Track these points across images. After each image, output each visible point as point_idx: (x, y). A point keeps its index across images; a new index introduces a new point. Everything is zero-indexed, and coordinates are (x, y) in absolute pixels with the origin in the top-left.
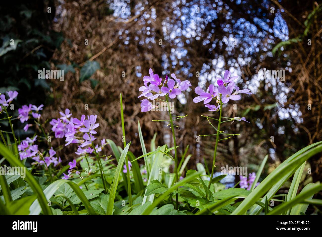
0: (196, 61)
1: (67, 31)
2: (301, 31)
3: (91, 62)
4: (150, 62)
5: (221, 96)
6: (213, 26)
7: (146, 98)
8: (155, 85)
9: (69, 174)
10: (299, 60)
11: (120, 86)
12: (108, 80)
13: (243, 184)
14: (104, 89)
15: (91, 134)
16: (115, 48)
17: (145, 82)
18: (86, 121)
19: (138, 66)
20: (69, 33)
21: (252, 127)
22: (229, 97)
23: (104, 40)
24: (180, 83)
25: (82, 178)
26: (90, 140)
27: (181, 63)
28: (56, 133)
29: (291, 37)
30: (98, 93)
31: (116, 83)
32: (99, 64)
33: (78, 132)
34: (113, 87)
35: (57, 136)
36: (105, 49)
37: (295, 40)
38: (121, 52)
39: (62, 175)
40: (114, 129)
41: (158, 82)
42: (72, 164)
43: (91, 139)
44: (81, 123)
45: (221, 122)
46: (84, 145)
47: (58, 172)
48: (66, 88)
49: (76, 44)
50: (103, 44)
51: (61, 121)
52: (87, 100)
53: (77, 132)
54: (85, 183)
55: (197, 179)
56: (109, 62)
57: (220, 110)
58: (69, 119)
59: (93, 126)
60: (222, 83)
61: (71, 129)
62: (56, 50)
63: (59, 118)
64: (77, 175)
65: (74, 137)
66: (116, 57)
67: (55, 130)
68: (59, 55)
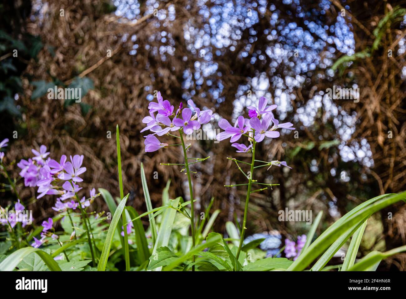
0: (230, 80)
1: (49, 35)
2: (370, 42)
3: (81, 79)
4: (166, 80)
5: (254, 132)
6: (253, 32)
7: (152, 133)
8: (165, 115)
9: (43, 238)
10: (367, 81)
11: (123, 113)
12: (106, 105)
13: (290, 251)
14: (100, 117)
15: (74, 182)
16: (117, 60)
17: (151, 111)
18: (68, 163)
19: (148, 85)
20: (51, 37)
21: (304, 172)
22: (264, 133)
23: (101, 48)
24: (200, 112)
25: (62, 243)
26: (73, 191)
27: (209, 83)
28: (26, 180)
29: (358, 50)
30: (91, 122)
31: (117, 109)
32: (94, 82)
33: (56, 180)
34: (112, 114)
35: (27, 183)
36: (101, 61)
37: (361, 55)
38: (125, 65)
39: (33, 240)
40: (114, 174)
41: (169, 112)
42: (47, 225)
43: (74, 189)
44: (61, 167)
45: (254, 168)
46: (65, 197)
47: (28, 235)
48: (45, 114)
49: (61, 53)
50: (99, 53)
51: (33, 162)
52: (75, 131)
53: (54, 179)
54: (64, 252)
55: (222, 246)
56: (108, 78)
57: (253, 151)
58: (45, 159)
59: (77, 170)
60: (255, 115)
61: (46, 174)
62: (32, 61)
63: (31, 159)
64: (54, 239)
65: (50, 187)
66: (118, 71)
67: (25, 174)
68: (36, 68)
